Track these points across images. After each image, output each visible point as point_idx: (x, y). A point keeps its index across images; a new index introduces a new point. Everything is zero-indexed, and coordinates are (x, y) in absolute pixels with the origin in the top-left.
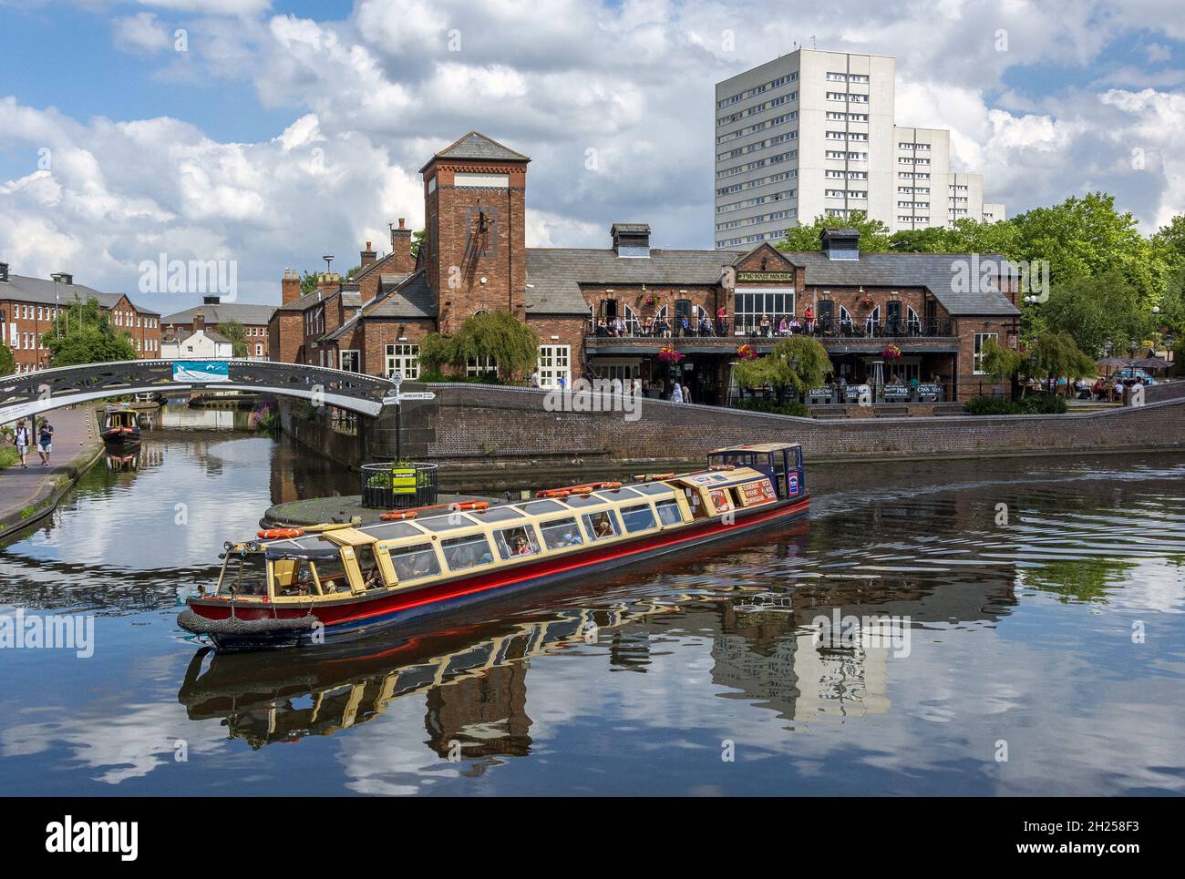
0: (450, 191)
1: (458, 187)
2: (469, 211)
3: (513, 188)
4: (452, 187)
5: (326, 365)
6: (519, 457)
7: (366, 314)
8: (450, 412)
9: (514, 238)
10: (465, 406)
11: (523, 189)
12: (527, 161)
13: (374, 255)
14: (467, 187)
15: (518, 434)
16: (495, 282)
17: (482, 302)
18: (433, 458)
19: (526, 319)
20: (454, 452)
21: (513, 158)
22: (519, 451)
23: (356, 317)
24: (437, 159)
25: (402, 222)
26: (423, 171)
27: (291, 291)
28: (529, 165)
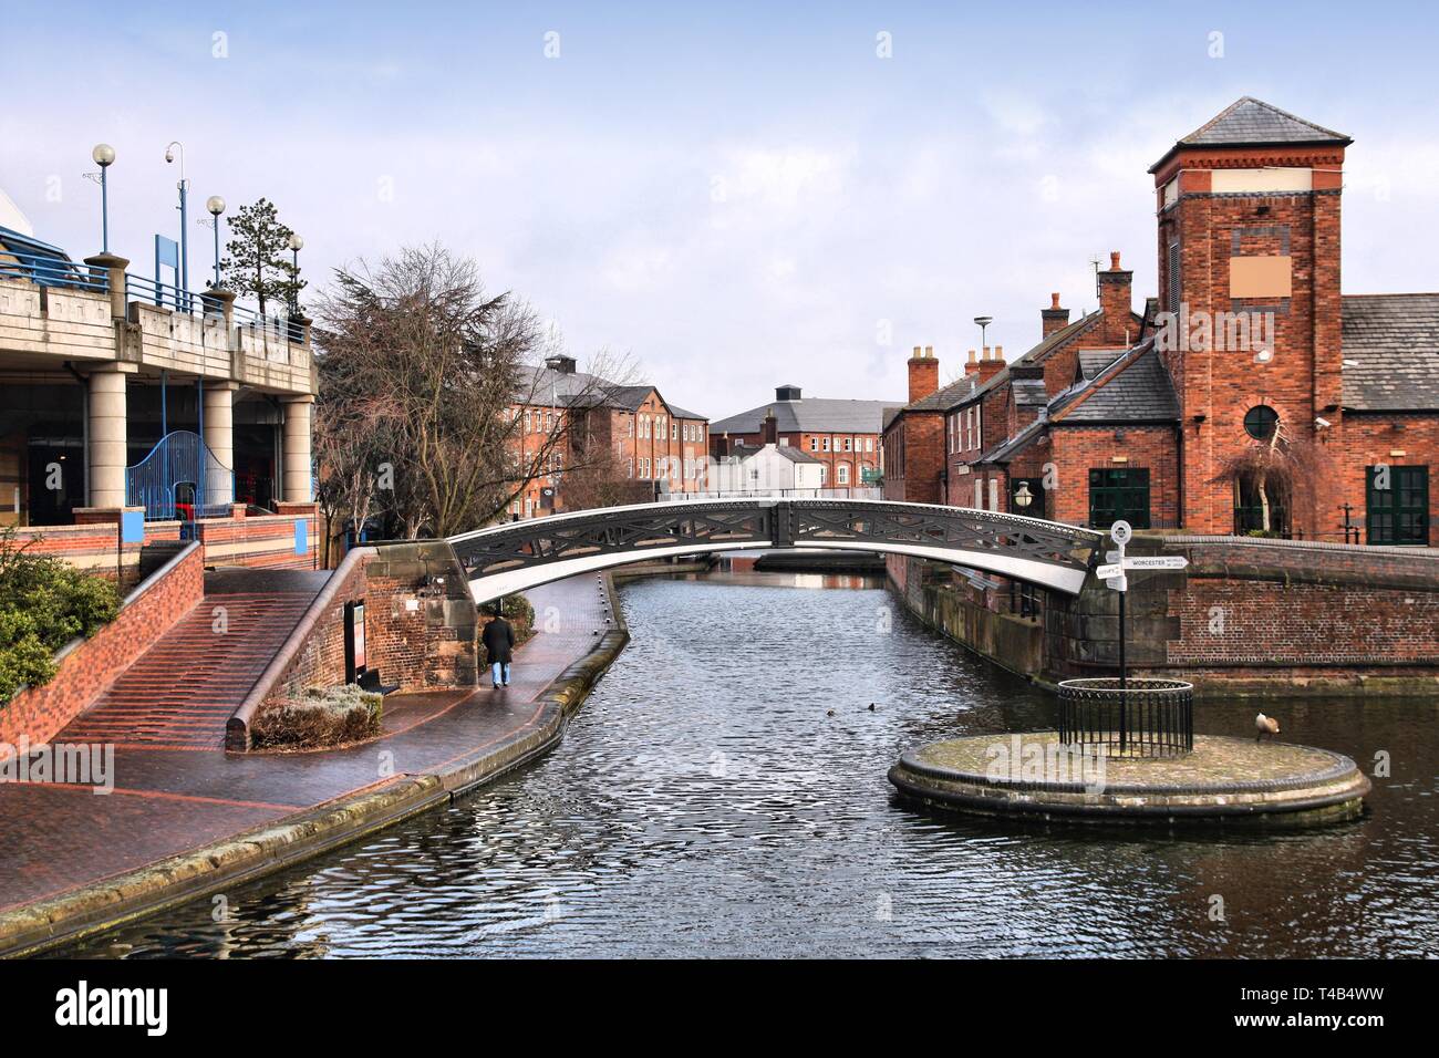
0: (1205, 203)
1: (1218, 196)
2: (1237, 234)
3: (1320, 192)
4: (1208, 196)
5: (986, 505)
6: (1333, 666)
7: (1055, 419)
8: (1205, 588)
9: (1320, 278)
10: (1234, 577)
11: (1338, 192)
12: (1347, 142)
13: (1064, 314)
14: (1235, 195)
15: (1332, 628)
16: (1285, 357)
17: (1262, 393)
18: (1175, 667)
19: (1343, 421)
20: (1211, 657)
21: (1321, 139)
22: (1332, 657)
23: (1036, 423)
24: (1181, 148)
25: (1115, 258)
26: (1155, 170)
27: (923, 378)
28: (1348, 149)
